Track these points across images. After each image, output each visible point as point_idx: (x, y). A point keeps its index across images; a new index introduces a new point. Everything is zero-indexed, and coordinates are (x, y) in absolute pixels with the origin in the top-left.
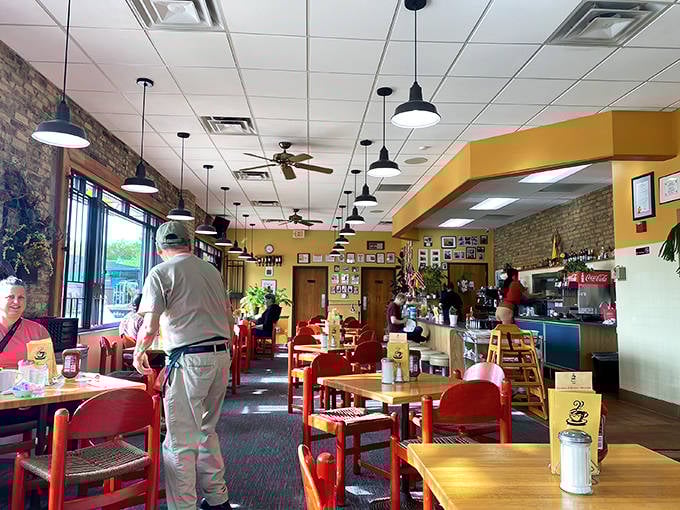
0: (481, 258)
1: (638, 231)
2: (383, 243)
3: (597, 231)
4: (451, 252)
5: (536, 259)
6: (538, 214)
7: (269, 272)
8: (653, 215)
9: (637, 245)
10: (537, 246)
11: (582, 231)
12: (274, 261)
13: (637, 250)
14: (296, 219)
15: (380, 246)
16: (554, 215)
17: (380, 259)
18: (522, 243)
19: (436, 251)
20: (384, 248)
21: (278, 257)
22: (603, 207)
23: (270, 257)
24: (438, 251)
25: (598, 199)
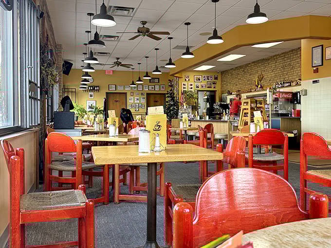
0: (214, 88)
1: (314, 72)
2: (159, 79)
3: (284, 73)
4: (199, 84)
5: (247, 87)
6: (250, 64)
7: (91, 96)
8: (322, 65)
9: (314, 79)
10: (248, 81)
11: (276, 72)
12: (94, 89)
13: (313, 81)
14: (118, 64)
15: (156, 81)
16: (260, 64)
17: (157, 88)
18: (239, 79)
19: (191, 83)
20: (159, 82)
21: (97, 87)
22: (289, 60)
23: (92, 87)
24: (193, 83)
25: (286, 56)
